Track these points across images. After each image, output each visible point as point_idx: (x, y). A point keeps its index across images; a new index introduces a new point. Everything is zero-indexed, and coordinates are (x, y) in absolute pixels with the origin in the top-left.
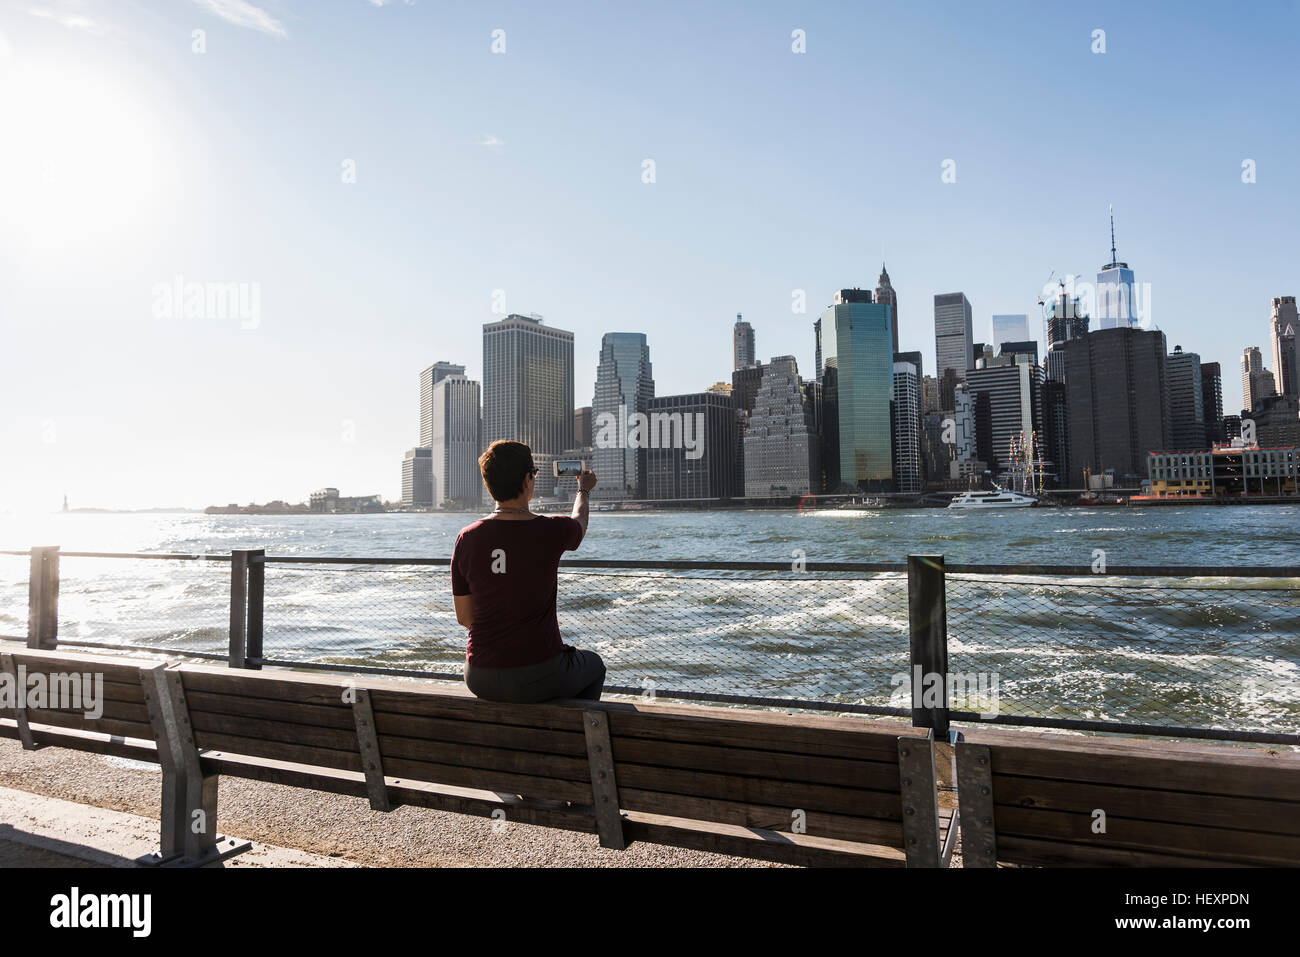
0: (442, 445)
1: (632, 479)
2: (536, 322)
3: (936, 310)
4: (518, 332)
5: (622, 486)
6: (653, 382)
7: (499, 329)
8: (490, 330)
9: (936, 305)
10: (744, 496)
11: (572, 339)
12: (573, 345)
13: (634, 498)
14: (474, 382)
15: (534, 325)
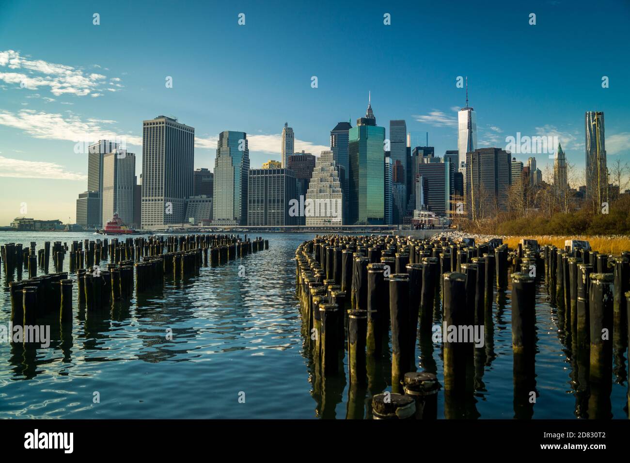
0: (112, 191)
1: (239, 215)
2: (175, 120)
3: (390, 128)
4: (166, 127)
5: (233, 219)
6: (249, 160)
7: (151, 124)
8: (148, 124)
9: (391, 125)
10: (305, 225)
11: (194, 132)
12: (194, 135)
13: (239, 225)
14: (132, 154)
15: (173, 122)
